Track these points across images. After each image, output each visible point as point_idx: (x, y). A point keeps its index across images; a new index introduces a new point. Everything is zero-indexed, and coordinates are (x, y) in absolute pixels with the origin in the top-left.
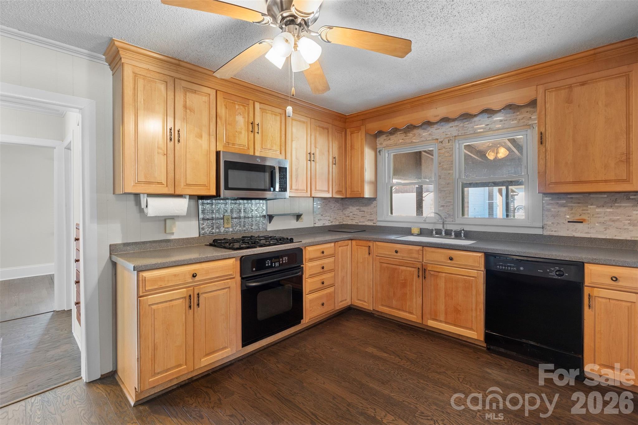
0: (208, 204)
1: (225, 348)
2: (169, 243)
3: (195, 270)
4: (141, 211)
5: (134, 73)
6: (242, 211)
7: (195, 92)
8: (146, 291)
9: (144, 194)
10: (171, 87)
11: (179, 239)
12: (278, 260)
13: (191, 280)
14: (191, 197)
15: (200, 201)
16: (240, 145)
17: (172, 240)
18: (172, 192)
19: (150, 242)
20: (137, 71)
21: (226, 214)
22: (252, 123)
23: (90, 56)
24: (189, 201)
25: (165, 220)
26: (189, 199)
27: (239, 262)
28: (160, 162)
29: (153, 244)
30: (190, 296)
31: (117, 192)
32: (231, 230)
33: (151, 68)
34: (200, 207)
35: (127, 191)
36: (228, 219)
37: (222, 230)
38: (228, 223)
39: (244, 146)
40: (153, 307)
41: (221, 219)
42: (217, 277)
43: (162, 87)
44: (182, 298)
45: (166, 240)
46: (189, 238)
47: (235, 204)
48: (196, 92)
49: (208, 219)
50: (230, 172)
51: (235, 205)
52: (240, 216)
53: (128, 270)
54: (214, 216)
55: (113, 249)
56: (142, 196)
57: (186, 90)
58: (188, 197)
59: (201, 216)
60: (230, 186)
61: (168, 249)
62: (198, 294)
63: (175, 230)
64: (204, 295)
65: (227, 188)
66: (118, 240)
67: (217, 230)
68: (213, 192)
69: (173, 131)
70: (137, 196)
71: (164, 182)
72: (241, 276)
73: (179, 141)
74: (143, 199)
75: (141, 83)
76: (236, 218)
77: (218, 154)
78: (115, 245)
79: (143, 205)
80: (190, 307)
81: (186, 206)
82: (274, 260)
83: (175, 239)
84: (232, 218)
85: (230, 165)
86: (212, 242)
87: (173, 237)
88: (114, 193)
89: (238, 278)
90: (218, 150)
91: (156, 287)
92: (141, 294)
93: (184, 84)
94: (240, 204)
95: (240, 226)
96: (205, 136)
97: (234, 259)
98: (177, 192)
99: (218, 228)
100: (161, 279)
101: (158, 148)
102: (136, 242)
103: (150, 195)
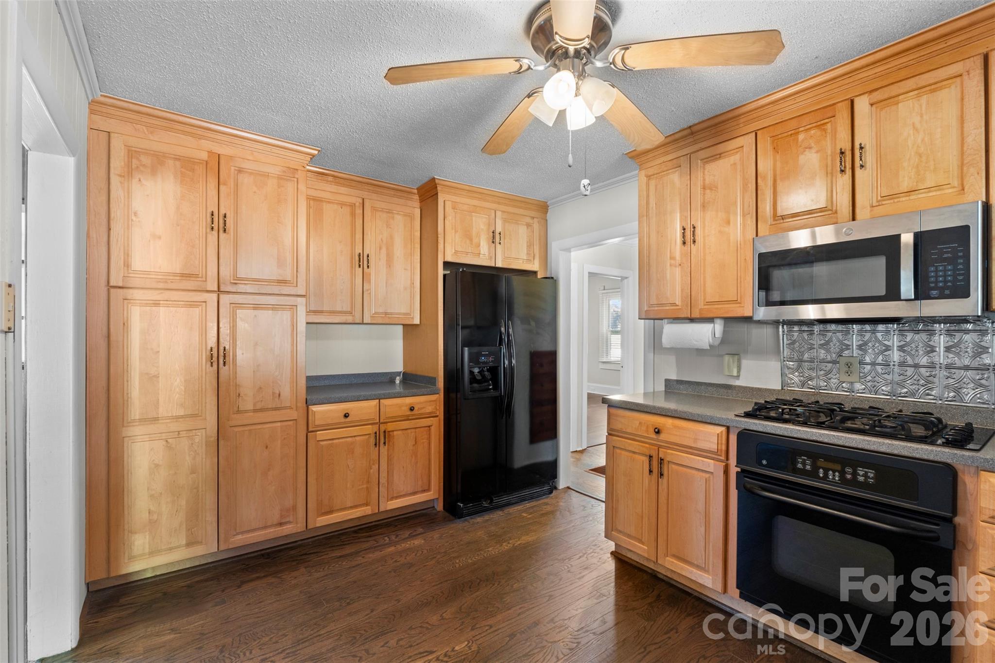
2: (730, 391)
7: (719, 157)
10: (685, 171)
11: (746, 387)
12: (838, 467)
13: (653, 435)
17: (735, 387)
18: (688, 315)
19: (705, 384)
21: (846, 354)
29: (710, 388)
30: (651, 456)
32: (859, 387)
33: (664, 159)
34: (784, 337)
37: (835, 384)
38: (849, 372)
40: (617, 451)
41: (834, 362)
42: (691, 447)
43: (676, 176)
45: (726, 385)
46: (761, 389)
47: (874, 332)
48: (722, 155)
49: (800, 360)
51: (874, 336)
54: (815, 355)
57: (706, 162)
59: (784, 353)
61: (728, 399)
62: (662, 459)
63: (742, 372)
64: (674, 466)
67: (823, 384)
68: (749, 312)
69: (687, 230)
71: (678, 302)
73: (694, 241)
80: (651, 471)
82: (821, 462)
83: (739, 387)
84: (862, 363)
87: (738, 383)
89: (733, 467)
90: (758, 234)
93: (704, 154)
101: (671, 259)
102: (690, 382)
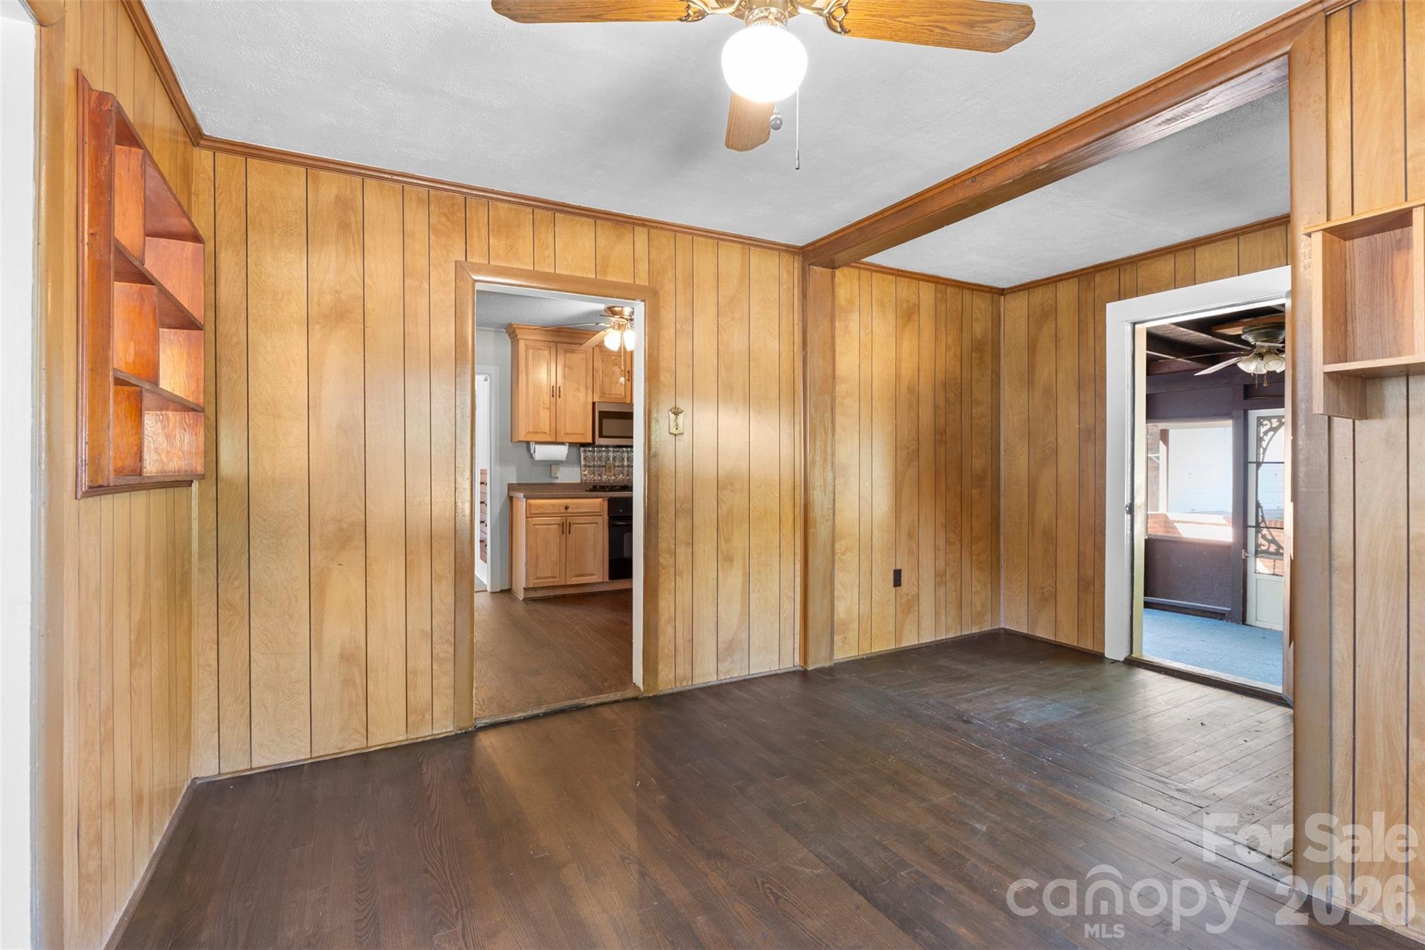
0: (590, 451)
1: (592, 575)
2: (553, 486)
3: (567, 503)
4: (531, 456)
5: (525, 345)
6: (626, 459)
7: (573, 352)
8: (532, 514)
9: (532, 441)
10: (553, 352)
11: (563, 483)
13: (564, 511)
14: (571, 444)
15: (582, 449)
16: (616, 395)
17: (557, 484)
18: (553, 440)
19: (539, 484)
20: (528, 343)
21: (608, 462)
22: (629, 372)
23: (496, 332)
24: (569, 449)
25: (551, 465)
26: (569, 446)
27: (606, 504)
28: (545, 416)
29: (541, 486)
30: (563, 524)
31: (513, 441)
32: (613, 478)
33: (538, 338)
34: (582, 454)
35: (520, 439)
36: (610, 468)
37: (605, 477)
38: (610, 471)
39: (621, 395)
40: (537, 527)
41: (604, 466)
42: (585, 513)
43: (546, 353)
44: (558, 524)
45: (552, 483)
46: (571, 483)
47: (618, 451)
48: (575, 351)
49: (590, 467)
50: (605, 421)
51: (618, 454)
52: (623, 465)
53: (521, 498)
54: (596, 463)
55: (511, 487)
56: (531, 443)
57: (566, 351)
58: (568, 444)
59: (583, 463)
60: (604, 434)
62: (570, 523)
63: (558, 475)
64: (576, 526)
65: (601, 436)
66: (514, 481)
67: (599, 478)
68: (590, 440)
69: (554, 388)
70: (528, 443)
71: (548, 432)
72: (608, 515)
73: (560, 396)
74: (532, 446)
75: (531, 352)
76: (618, 466)
77: (594, 404)
78: (512, 484)
79: (532, 452)
80: (563, 532)
81: (566, 452)
83: (559, 484)
84: (615, 466)
85: (604, 415)
86: (591, 488)
87: (557, 481)
88: (511, 441)
89: (606, 517)
90: (595, 400)
91: (538, 512)
92: (528, 515)
93: (565, 346)
94: (623, 452)
95: (624, 475)
96: (582, 389)
97: (601, 499)
98: (558, 441)
99: (600, 475)
100: (542, 506)
101: (543, 403)
102: (527, 484)
103: (537, 443)
